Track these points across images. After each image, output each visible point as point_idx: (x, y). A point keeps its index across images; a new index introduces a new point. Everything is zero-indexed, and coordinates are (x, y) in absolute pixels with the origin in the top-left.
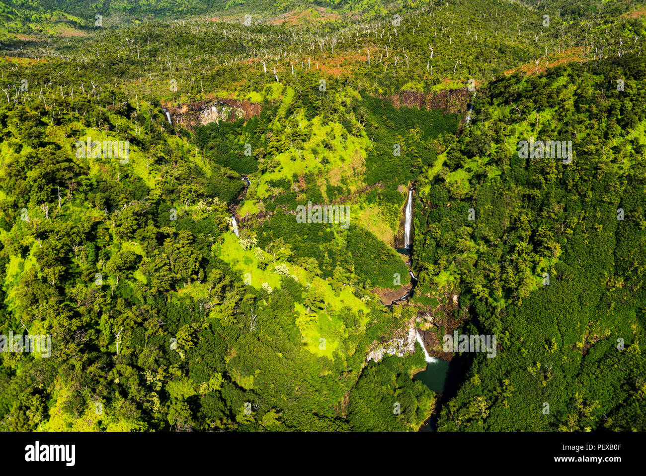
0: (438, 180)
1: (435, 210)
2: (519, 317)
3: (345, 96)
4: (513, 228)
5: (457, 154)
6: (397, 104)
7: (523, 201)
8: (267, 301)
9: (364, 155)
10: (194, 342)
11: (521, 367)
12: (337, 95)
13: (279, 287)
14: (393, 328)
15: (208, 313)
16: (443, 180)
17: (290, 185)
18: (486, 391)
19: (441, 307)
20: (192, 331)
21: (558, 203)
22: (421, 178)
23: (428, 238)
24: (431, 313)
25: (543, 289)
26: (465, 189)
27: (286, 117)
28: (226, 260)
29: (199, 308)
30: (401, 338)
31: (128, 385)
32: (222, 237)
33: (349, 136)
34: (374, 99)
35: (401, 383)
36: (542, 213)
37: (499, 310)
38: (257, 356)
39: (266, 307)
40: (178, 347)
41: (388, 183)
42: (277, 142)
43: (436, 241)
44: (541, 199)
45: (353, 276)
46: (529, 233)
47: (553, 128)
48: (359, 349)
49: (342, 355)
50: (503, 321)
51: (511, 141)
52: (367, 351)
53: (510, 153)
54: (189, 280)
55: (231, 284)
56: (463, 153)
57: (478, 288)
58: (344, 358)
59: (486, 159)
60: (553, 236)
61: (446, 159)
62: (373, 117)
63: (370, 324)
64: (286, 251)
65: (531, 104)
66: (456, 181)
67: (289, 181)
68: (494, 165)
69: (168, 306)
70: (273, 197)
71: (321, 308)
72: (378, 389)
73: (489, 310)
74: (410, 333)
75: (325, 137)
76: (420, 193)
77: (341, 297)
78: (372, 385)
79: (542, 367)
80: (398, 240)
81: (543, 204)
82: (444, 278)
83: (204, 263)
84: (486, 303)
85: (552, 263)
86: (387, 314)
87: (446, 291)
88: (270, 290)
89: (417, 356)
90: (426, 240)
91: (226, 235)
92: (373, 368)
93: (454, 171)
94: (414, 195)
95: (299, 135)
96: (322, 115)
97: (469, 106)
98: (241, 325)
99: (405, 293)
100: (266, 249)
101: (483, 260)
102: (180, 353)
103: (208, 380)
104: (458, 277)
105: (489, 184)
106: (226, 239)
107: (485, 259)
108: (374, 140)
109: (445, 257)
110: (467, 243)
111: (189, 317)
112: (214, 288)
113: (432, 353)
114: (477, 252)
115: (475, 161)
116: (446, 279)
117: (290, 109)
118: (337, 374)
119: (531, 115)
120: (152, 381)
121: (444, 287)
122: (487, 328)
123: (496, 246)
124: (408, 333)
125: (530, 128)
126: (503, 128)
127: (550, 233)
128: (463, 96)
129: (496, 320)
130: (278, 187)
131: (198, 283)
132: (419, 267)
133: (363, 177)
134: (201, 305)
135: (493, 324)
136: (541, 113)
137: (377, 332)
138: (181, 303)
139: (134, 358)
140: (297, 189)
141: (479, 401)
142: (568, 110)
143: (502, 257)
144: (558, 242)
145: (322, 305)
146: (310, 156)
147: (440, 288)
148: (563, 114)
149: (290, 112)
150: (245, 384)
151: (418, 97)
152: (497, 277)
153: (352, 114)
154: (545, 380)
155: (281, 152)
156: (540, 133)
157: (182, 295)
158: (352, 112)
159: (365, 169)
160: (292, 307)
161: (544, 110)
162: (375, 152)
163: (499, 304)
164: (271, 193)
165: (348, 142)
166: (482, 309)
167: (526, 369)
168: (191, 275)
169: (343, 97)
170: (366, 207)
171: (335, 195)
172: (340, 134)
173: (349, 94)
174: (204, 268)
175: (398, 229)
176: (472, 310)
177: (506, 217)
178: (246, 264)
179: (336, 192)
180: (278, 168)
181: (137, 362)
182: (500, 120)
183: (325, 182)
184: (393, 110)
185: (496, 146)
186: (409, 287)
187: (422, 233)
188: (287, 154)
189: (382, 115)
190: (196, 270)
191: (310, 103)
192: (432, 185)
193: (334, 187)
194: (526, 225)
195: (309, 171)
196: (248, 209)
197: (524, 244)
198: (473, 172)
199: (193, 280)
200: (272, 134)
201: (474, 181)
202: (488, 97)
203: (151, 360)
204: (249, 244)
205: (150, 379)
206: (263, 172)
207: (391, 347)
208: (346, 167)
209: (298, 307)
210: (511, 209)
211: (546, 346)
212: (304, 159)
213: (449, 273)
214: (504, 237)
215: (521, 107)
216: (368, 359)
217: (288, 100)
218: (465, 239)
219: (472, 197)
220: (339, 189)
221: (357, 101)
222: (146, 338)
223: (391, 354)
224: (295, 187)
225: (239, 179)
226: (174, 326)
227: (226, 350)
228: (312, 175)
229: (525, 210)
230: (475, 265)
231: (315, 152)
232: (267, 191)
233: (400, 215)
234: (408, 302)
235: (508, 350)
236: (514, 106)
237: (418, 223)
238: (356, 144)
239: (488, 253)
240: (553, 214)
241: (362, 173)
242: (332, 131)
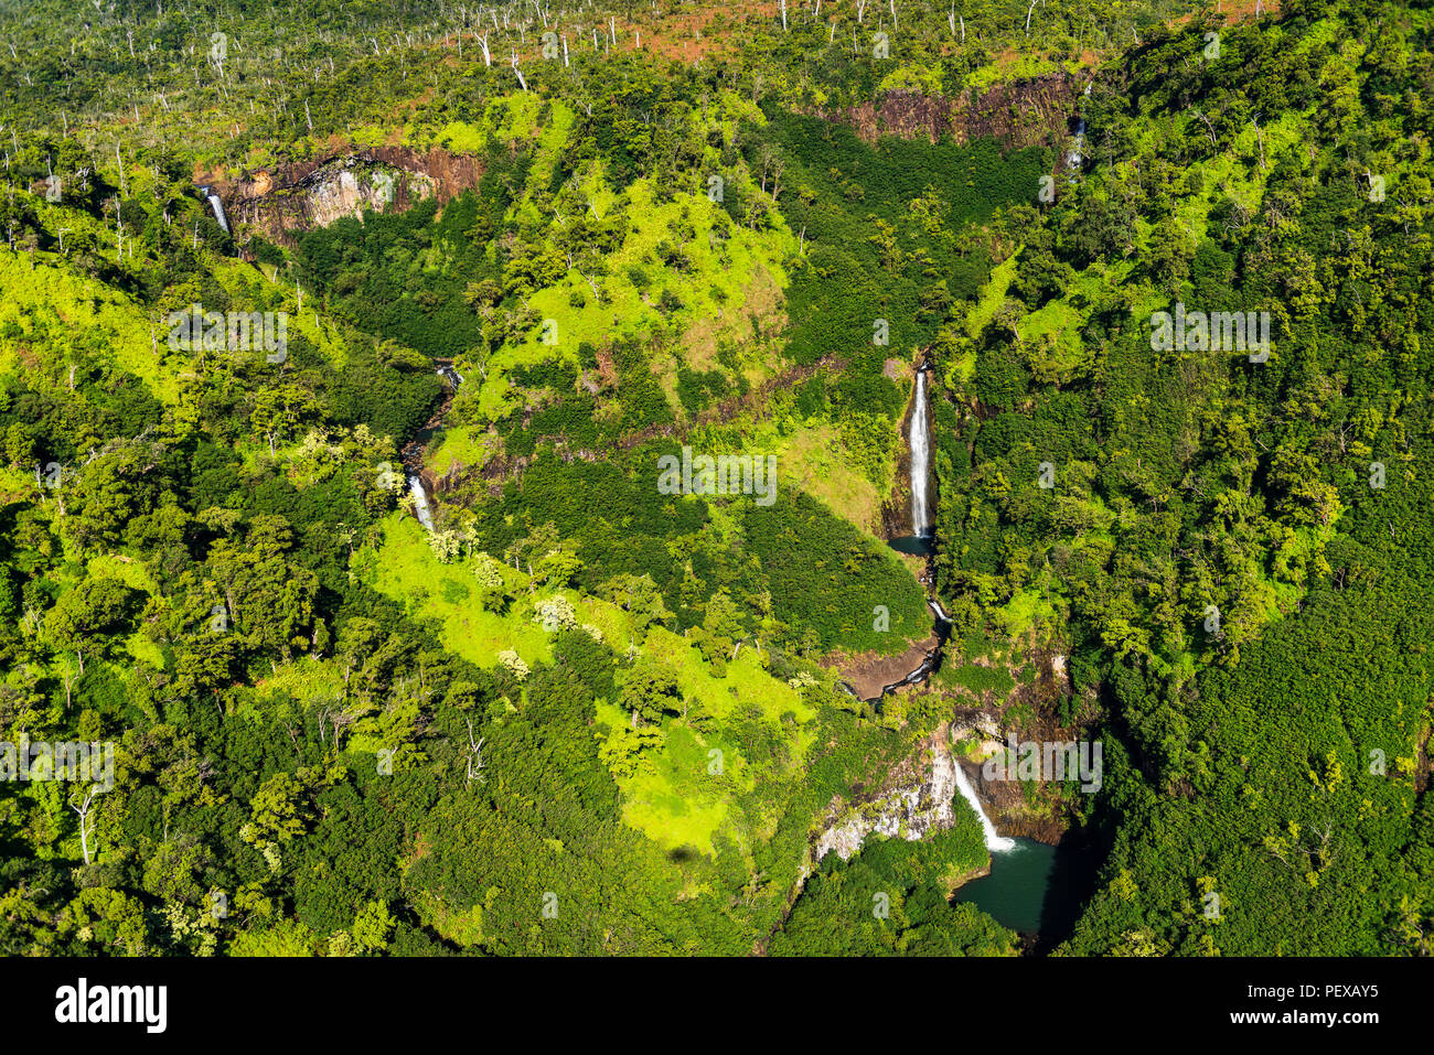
0: (997, 336)
1: (991, 422)
2: (1234, 701)
3: (719, 118)
4: (1209, 455)
5: (1045, 259)
6: (869, 132)
7: (1233, 376)
8: (514, 702)
9: (781, 279)
10: (304, 820)
11: (1245, 840)
12: (696, 116)
13: (547, 657)
14: (887, 759)
15: (344, 740)
16: (1008, 336)
17: (574, 377)
18: (1153, 915)
19: (1022, 691)
20: (297, 788)
21: (1330, 373)
22: (947, 335)
23: (976, 501)
24: (992, 710)
25: (1296, 617)
26: (1070, 355)
27: (555, 187)
28: (392, 592)
29: (315, 728)
30: (910, 786)
31: (117, 943)
32: (376, 528)
33: (734, 228)
34: (801, 120)
35: (918, 913)
36: (1285, 405)
37: (1179, 686)
38: (489, 851)
39: (512, 716)
40: (261, 837)
41: (856, 354)
42: (531, 258)
43: (998, 509)
44: (1280, 368)
45: (767, 622)
46: (1253, 463)
47: (1306, 165)
48: (789, 822)
49: (739, 839)
50: (1191, 716)
51: (1191, 210)
52: (814, 827)
53: (1189, 245)
54: (285, 650)
55: (408, 659)
56: (1060, 255)
57: (1118, 628)
58: (745, 848)
59: (1126, 268)
60: (1318, 466)
61: (1014, 275)
62: (802, 171)
63: (818, 749)
64: (562, 557)
65: (1239, 102)
66: (1045, 336)
67: (569, 367)
68: (1147, 280)
69: (228, 726)
70: (527, 414)
71: (674, 714)
72: (851, 932)
73: (1153, 689)
74: (935, 770)
75: (667, 236)
76: (948, 377)
77: (730, 681)
78: (832, 919)
79: (1304, 833)
80: (893, 517)
81: (1287, 381)
82: (1026, 612)
83: (328, 603)
84: (1144, 669)
85: (1318, 543)
86: (865, 722)
87: (1033, 645)
88: (522, 668)
89: (962, 836)
90: (969, 508)
91: (389, 524)
92: (836, 875)
93: (1039, 307)
94: (932, 384)
95: (591, 234)
96: (655, 175)
97: (1074, 125)
98: (439, 767)
99: (920, 662)
100: (507, 556)
101: (1129, 550)
102: (267, 853)
103: (351, 922)
104: (1063, 603)
105: (1136, 337)
106: (388, 534)
107: (1133, 547)
108: (808, 237)
109: (1023, 552)
110: (1084, 506)
111: (288, 752)
112: (356, 669)
113: (1005, 826)
114: (1112, 531)
115: (1095, 274)
116: (1030, 613)
117: (563, 164)
118: (726, 893)
119: (1244, 134)
120: (187, 931)
121: (1025, 636)
122: (1149, 739)
123: (1163, 507)
124: (929, 770)
125: (1241, 171)
126: (1165, 175)
127: (1309, 459)
128: (1053, 95)
129: (1173, 714)
130: (539, 383)
131: (312, 659)
132: (956, 586)
133: (781, 344)
134: (321, 720)
135: (1163, 728)
136: (1272, 127)
137: (840, 774)
138: (264, 716)
139: (132, 871)
140: (594, 388)
141: (1136, 944)
142: (1344, 112)
143: (1181, 537)
144: (1332, 482)
145: (673, 703)
146: (624, 293)
147: (1015, 637)
148: (1332, 123)
149: (563, 173)
150: (460, 932)
151: (926, 107)
152: (1169, 593)
153: (742, 164)
154: (1315, 869)
155: (545, 286)
156: (1269, 183)
157: (268, 695)
158: (741, 160)
159: (785, 318)
160: (587, 714)
161: (1277, 117)
162: (812, 270)
163: (1178, 668)
164: (520, 404)
165: (733, 246)
166: (1131, 686)
167: (1259, 844)
168: (291, 636)
169: (712, 121)
170: (797, 426)
171: (704, 398)
172: (709, 225)
173: (730, 111)
174: (329, 619)
175: (891, 484)
176: (1108, 692)
177: (1187, 425)
178: (452, 601)
179: (707, 390)
180: (535, 332)
181: (141, 882)
182: (1160, 155)
183: (673, 363)
184: (858, 150)
185: (1150, 228)
186: (930, 643)
187: (961, 491)
188: (559, 289)
189: (828, 164)
190: (305, 623)
191: (619, 142)
192: (980, 352)
193: (699, 374)
194: (1243, 443)
195: (625, 335)
196: (456, 451)
197: (1239, 496)
198: (1091, 308)
199: (297, 653)
200: (517, 239)
201: (1093, 332)
202: (1124, 95)
203: (181, 873)
204: (456, 544)
205: (180, 926)
206: (495, 346)
207: (883, 815)
208: (731, 318)
209: (606, 713)
210: (1200, 401)
211: (1313, 775)
212: (608, 301)
213: (1036, 594)
214: (1185, 483)
215: (1215, 114)
216: (821, 853)
217: (557, 138)
218: (1078, 496)
219: (1090, 375)
220: (715, 381)
221: (754, 128)
222: (166, 814)
223: (886, 834)
224: (586, 381)
225: (427, 370)
226: (247, 780)
227: (400, 840)
228: (633, 345)
229: (1239, 402)
230: (1110, 567)
231: (638, 279)
232: (508, 397)
233: (896, 445)
234: (927, 686)
235: (1210, 795)
236: (1197, 113)
237: (947, 462)
238: (756, 251)
239: (1142, 530)
240: (1314, 407)
241: (778, 330)
242: (685, 216)
